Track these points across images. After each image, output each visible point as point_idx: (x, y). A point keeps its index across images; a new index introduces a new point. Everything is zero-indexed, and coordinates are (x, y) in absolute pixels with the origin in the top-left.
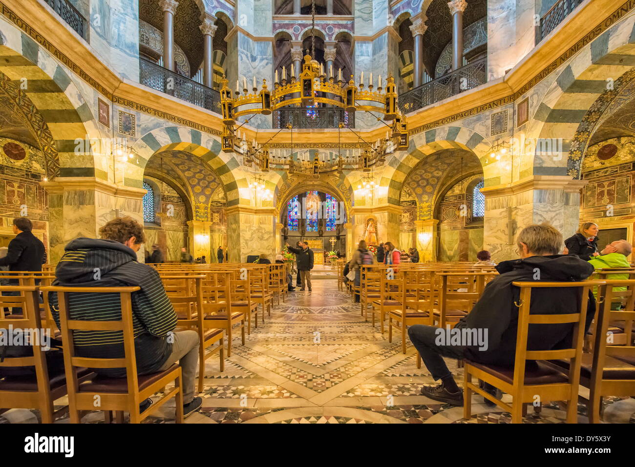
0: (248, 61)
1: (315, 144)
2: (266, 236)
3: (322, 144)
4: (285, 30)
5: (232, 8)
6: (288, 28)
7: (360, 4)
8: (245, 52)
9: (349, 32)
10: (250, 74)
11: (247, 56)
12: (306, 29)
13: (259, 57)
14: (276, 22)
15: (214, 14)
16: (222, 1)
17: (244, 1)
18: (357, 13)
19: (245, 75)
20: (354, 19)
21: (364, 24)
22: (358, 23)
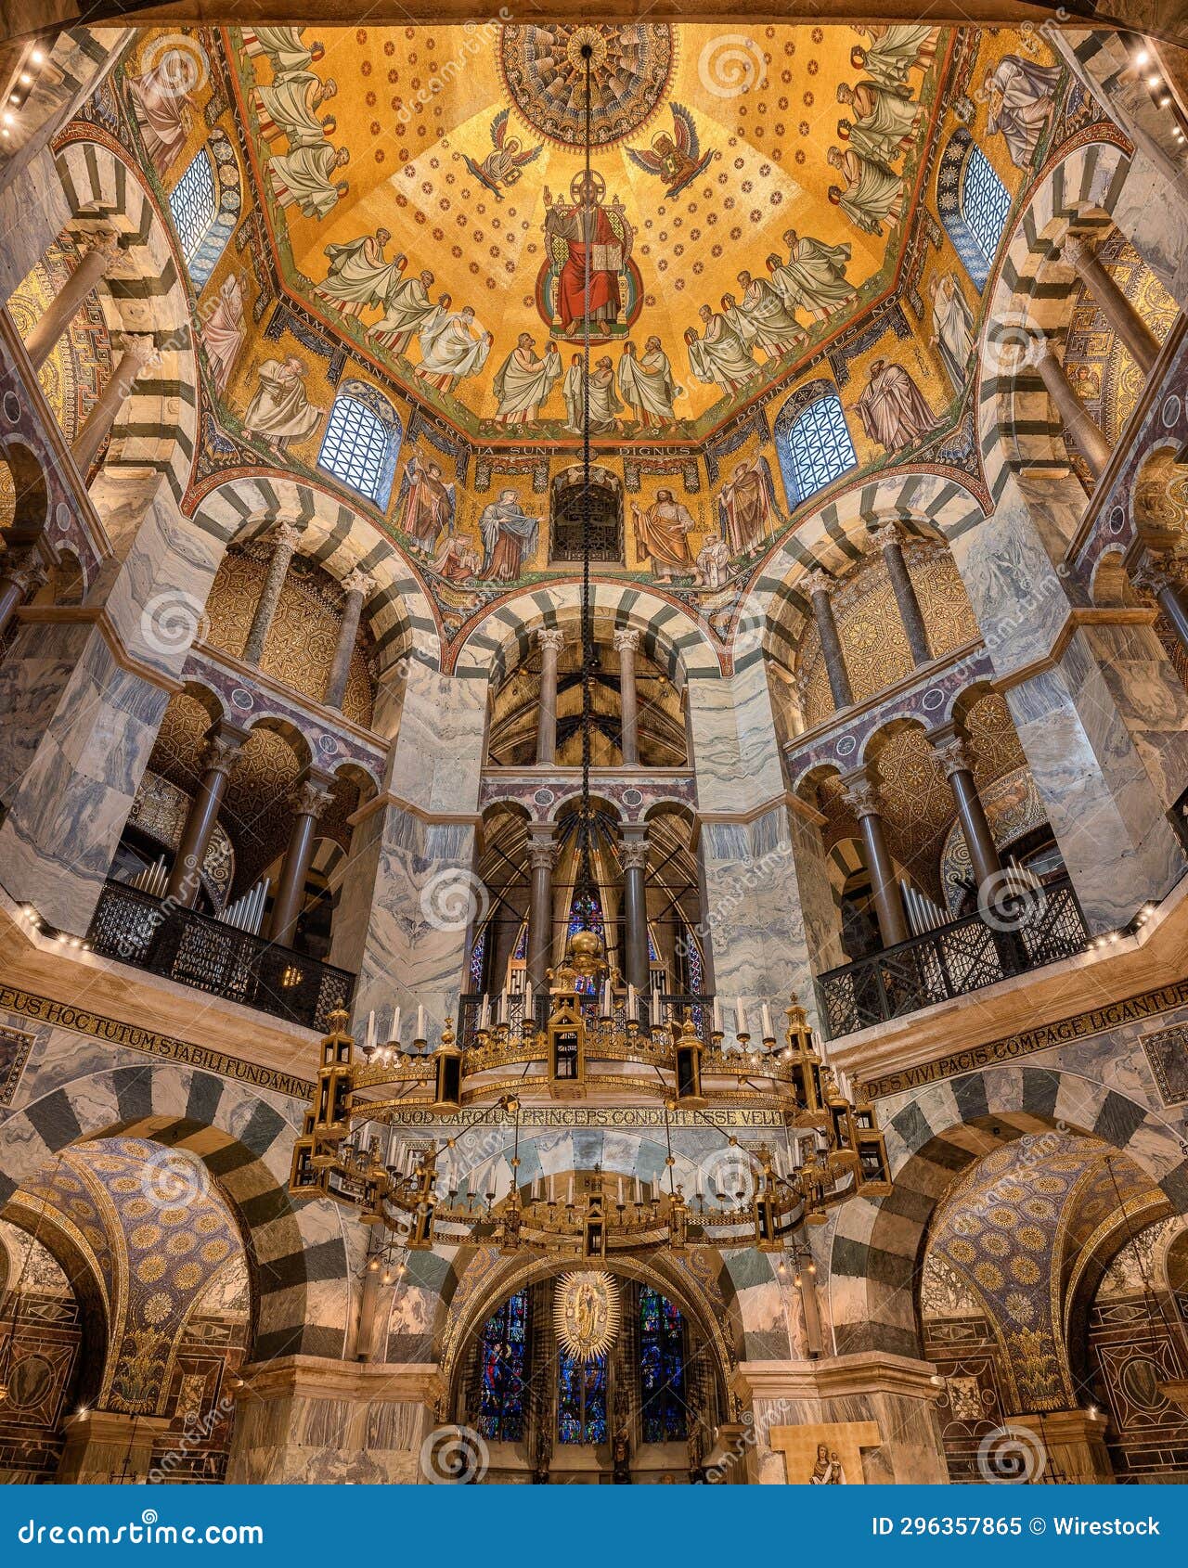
0: (403, 873)
4: (511, 798)
5: (381, 754)
6: (520, 795)
7: (704, 746)
8: (400, 850)
9: (683, 801)
10: (406, 904)
11: (403, 861)
12: (570, 796)
13: (436, 862)
14: (489, 780)
15: (331, 770)
16: (358, 742)
17: (413, 741)
18: (701, 765)
19: (390, 908)
20: (693, 774)
21: (722, 786)
22: (705, 786)
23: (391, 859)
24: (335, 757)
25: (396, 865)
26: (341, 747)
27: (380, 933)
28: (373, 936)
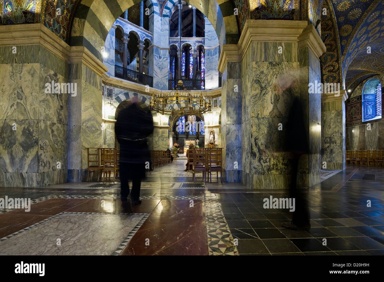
0: (158, 59)
4: (174, 44)
5: (151, 36)
6: (176, 43)
7: (207, 33)
8: (157, 55)
9: (203, 44)
10: (159, 65)
12: (184, 43)
13: (163, 57)
14: (170, 40)
15: (144, 40)
16: (147, 34)
17: (157, 33)
18: (206, 37)
19: (156, 66)
20: (205, 39)
21: (209, 42)
22: (206, 42)
24: (144, 37)
25: (156, 58)
26: (144, 35)
27: (155, 70)
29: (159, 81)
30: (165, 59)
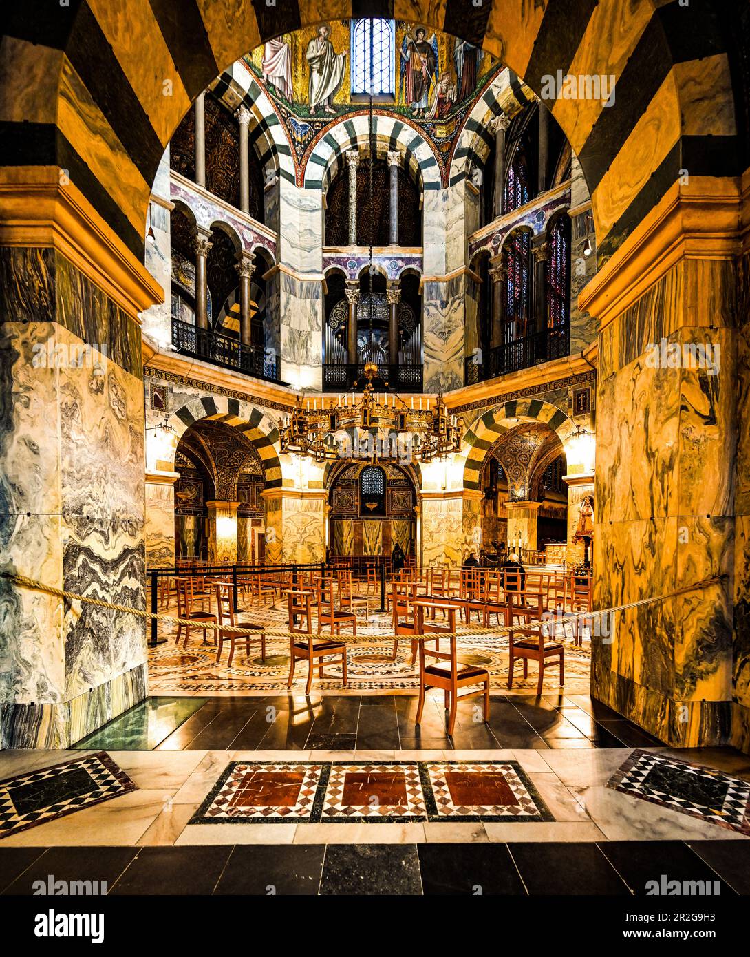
0: (436, 312)
1: (513, 394)
2: (455, 526)
3: (522, 391)
4: (482, 248)
5: (418, 256)
6: (485, 245)
8: (433, 302)
9: (565, 206)
10: (440, 326)
11: (436, 306)
12: (508, 233)
13: (451, 300)
14: (469, 244)
15: (398, 278)
16: (409, 255)
19: (432, 331)
20: (570, 184)
23: (429, 308)
24: (398, 270)
25: (432, 309)
26: (400, 263)
27: (429, 344)
28: (427, 346)
29: (440, 370)
30: (458, 301)
